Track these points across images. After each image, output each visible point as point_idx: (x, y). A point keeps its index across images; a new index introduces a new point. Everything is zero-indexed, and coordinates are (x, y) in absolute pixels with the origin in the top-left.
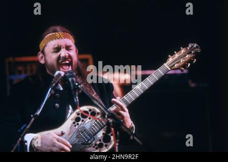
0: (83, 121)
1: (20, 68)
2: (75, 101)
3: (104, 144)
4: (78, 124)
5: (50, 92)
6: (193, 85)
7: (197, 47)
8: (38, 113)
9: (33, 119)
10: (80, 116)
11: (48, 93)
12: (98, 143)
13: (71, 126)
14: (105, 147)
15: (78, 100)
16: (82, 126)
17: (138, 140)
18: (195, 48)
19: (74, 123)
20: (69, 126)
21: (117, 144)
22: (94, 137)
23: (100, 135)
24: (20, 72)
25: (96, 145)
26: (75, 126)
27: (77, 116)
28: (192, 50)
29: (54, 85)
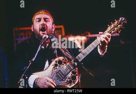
0: (59, 66)
1: (22, 34)
2: (55, 52)
3: (73, 81)
4: (56, 68)
5: (40, 48)
6: (123, 43)
7: (124, 20)
8: (33, 60)
9: (30, 63)
10: (57, 63)
11: (39, 48)
12: (69, 80)
13: (53, 69)
14: (73, 83)
15: (56, 52)
16: (59, 69)
17: (92, 74)
18: (123, 21)
19: (54, 67)
20: (51, 69)
21: (80, 77)
22: (67, 76)
23: (70, 75)
24: (22, 36)
25: (67, 81)
26: (55, 69)
27: (55, 63)
28: (122, 22)
29: (42, 43)
